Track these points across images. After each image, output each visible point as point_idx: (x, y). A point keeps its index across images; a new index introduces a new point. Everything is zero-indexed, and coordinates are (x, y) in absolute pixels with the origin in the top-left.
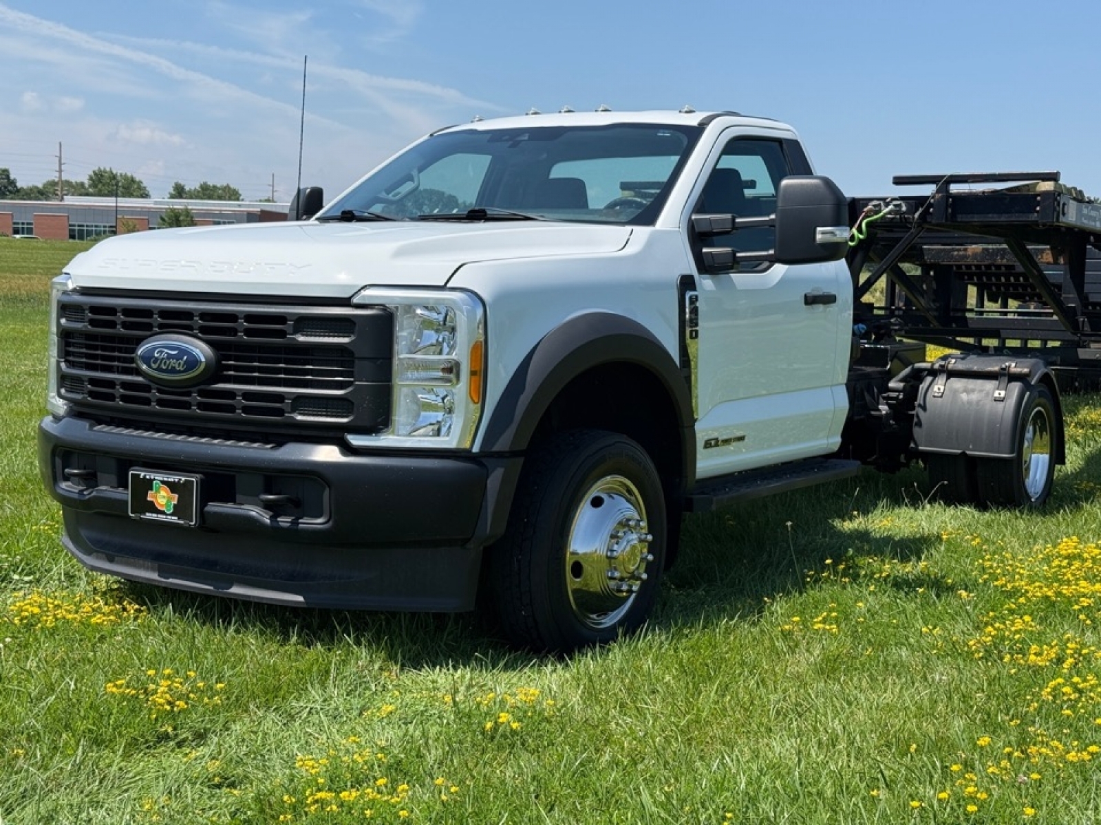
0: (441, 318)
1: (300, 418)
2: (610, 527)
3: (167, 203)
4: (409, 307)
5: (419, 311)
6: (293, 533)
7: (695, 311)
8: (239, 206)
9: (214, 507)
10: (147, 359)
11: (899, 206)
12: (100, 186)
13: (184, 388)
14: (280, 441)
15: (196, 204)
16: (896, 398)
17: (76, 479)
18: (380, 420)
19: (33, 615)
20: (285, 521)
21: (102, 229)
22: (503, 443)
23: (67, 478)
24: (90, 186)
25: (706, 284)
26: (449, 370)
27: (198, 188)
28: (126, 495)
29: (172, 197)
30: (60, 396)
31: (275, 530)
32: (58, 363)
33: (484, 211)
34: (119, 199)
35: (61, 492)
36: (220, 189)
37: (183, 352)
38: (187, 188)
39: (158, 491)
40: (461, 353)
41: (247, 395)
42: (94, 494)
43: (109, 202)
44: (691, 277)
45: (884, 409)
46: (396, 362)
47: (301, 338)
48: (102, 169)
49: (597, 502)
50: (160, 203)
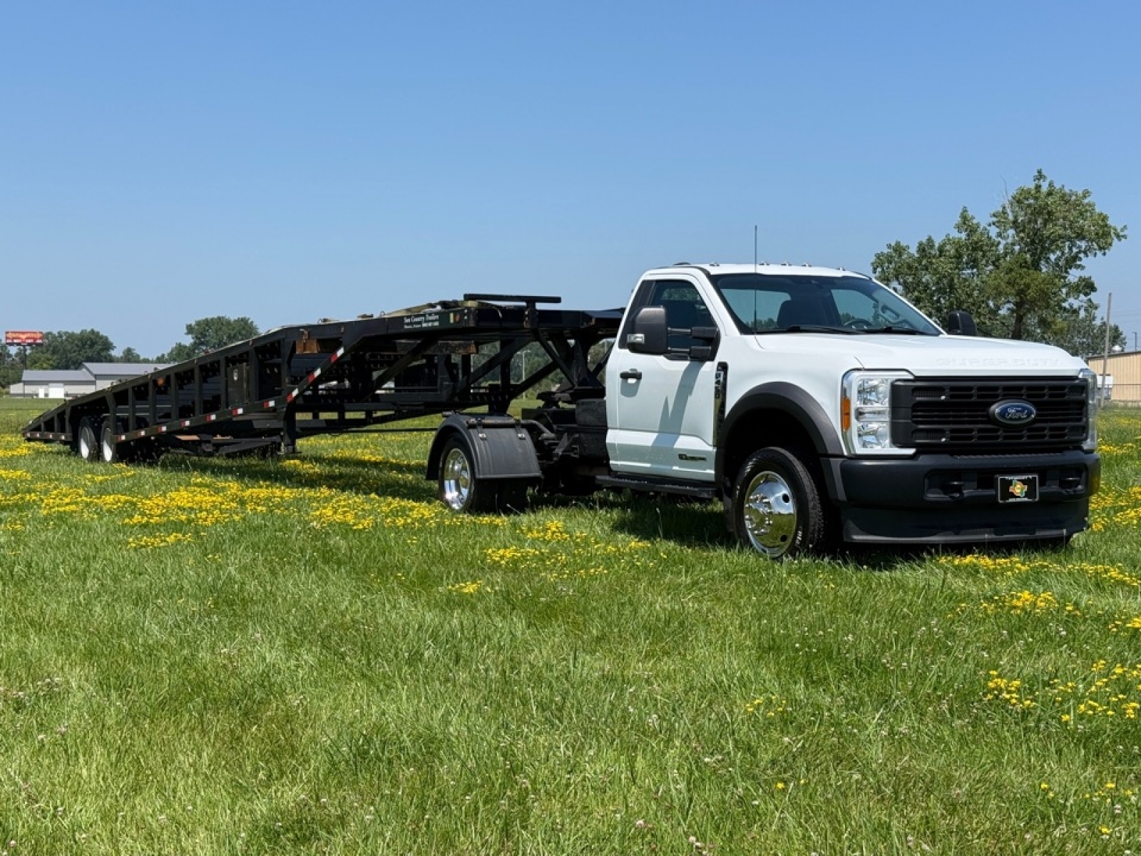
9: (1050, 489)
10: (1003, 414)
13: (1019, 428)
20: (1071, 492)
28: (997, 491)
35: (931, 499)
37: (1024, 408)
39: (1016, 486)
42: (966, 495)
47: (1070, 397)
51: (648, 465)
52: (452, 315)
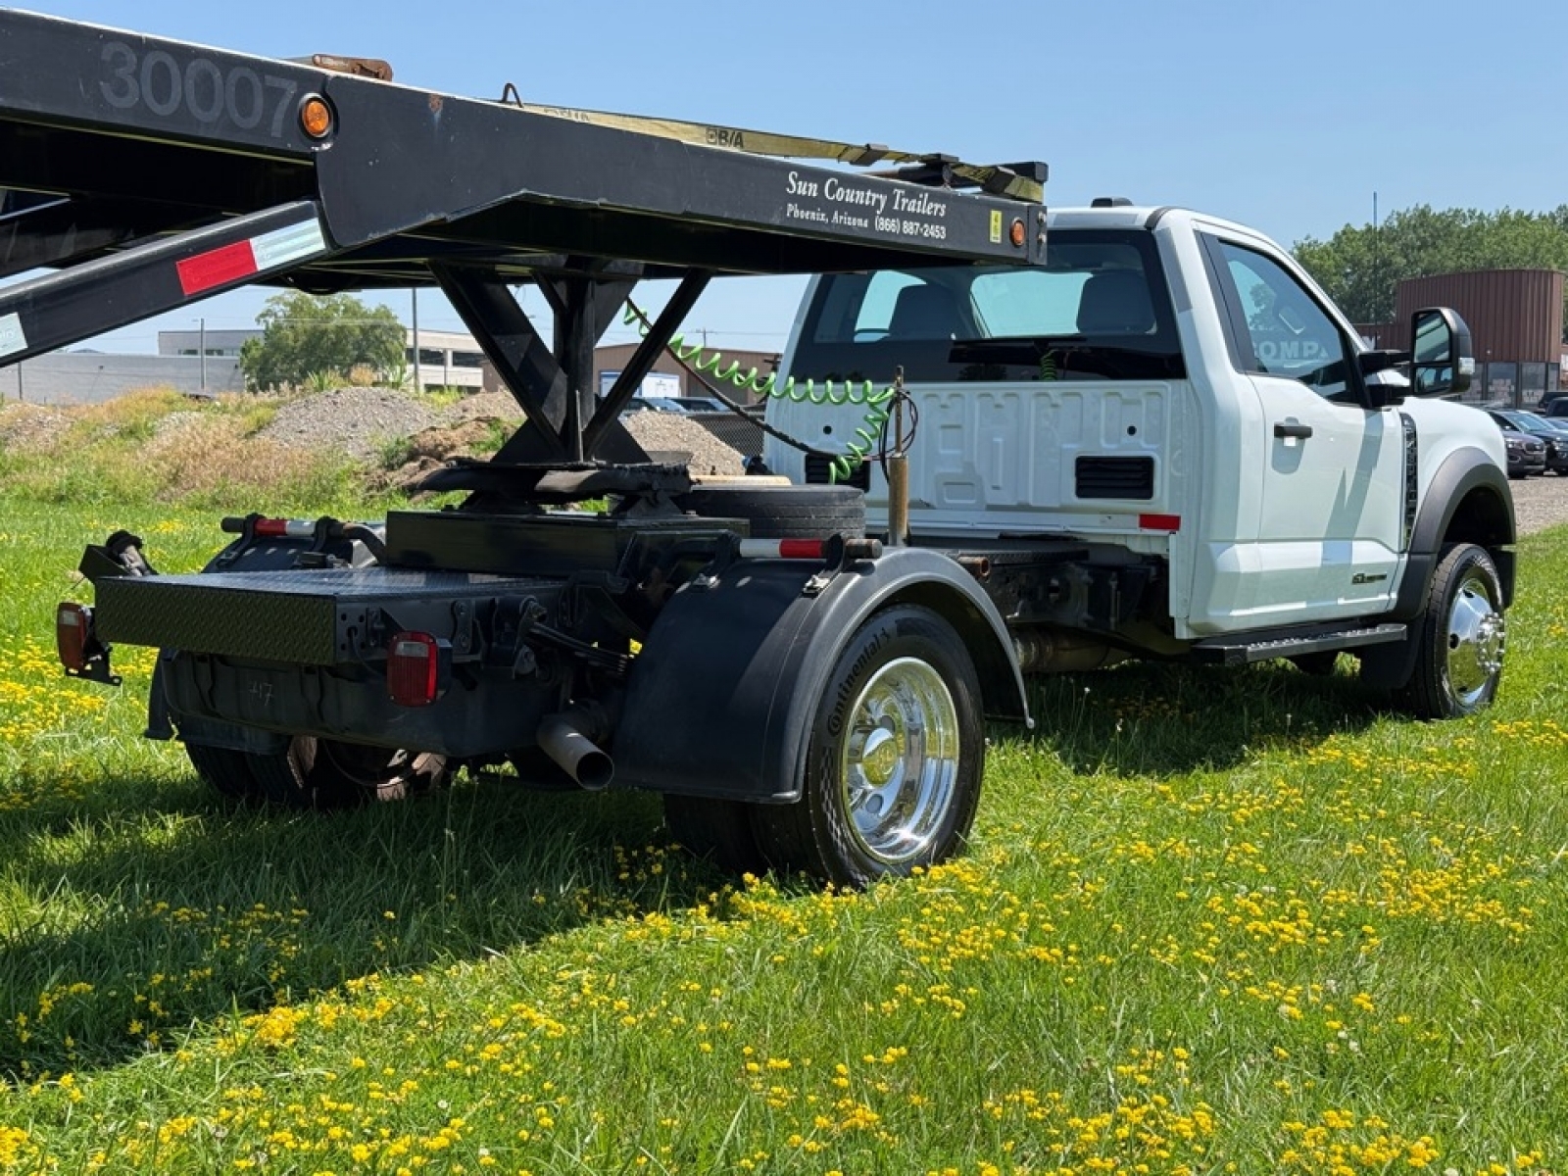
51: (1302, 605)
52: (996, 216)
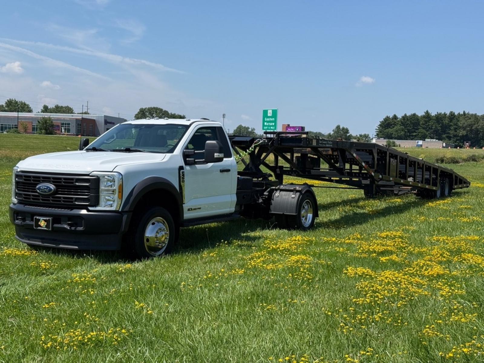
0: (112, 179)
1: (77, 203)
2: (156, 230)
3: (41, 115)
4: (104, 176)
5: (106, 177)
6: (75, 231)
7: (183, 175)
8: (72, 116)
9: (56, 225)
10: (39, 189)
11: (265, 140)
12: (10, 107)
13: (48, 196)
14: (72, 209)
15: (53, 115)
16: (265, 197)
17: (20, 219)
18: (97, 204)
19: (9, 253)
20: (73, 228)
21: (12, 126)
22: (127, 209)
23: (17, 219)
24: (6, 107)
25: (188, 168)
26: (113, 191)
27: (54, 107)
28: (33, 223)
29: (43, 111)
30: (16, 198)
31: (71, 230)
32: (15, 190)
33: (130, 149)
34: (19, 113)
35: (16, 223)
36: (64, 108)
37: (48, 187)
38: (49, 107)
39: (41, 222)
40: (116, 187)
41: (64, 198)
42: (25, 223)
43: (15, 114)
44: (182, 167)
45: (261, 201)
46: (100, 190)
47: (77, 184)
48: (11, 99)
49: (153, 224)
50: (37, 115)
